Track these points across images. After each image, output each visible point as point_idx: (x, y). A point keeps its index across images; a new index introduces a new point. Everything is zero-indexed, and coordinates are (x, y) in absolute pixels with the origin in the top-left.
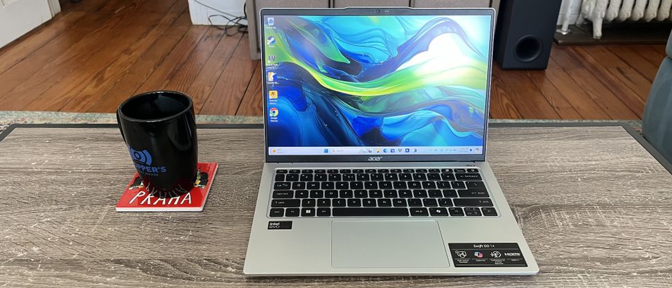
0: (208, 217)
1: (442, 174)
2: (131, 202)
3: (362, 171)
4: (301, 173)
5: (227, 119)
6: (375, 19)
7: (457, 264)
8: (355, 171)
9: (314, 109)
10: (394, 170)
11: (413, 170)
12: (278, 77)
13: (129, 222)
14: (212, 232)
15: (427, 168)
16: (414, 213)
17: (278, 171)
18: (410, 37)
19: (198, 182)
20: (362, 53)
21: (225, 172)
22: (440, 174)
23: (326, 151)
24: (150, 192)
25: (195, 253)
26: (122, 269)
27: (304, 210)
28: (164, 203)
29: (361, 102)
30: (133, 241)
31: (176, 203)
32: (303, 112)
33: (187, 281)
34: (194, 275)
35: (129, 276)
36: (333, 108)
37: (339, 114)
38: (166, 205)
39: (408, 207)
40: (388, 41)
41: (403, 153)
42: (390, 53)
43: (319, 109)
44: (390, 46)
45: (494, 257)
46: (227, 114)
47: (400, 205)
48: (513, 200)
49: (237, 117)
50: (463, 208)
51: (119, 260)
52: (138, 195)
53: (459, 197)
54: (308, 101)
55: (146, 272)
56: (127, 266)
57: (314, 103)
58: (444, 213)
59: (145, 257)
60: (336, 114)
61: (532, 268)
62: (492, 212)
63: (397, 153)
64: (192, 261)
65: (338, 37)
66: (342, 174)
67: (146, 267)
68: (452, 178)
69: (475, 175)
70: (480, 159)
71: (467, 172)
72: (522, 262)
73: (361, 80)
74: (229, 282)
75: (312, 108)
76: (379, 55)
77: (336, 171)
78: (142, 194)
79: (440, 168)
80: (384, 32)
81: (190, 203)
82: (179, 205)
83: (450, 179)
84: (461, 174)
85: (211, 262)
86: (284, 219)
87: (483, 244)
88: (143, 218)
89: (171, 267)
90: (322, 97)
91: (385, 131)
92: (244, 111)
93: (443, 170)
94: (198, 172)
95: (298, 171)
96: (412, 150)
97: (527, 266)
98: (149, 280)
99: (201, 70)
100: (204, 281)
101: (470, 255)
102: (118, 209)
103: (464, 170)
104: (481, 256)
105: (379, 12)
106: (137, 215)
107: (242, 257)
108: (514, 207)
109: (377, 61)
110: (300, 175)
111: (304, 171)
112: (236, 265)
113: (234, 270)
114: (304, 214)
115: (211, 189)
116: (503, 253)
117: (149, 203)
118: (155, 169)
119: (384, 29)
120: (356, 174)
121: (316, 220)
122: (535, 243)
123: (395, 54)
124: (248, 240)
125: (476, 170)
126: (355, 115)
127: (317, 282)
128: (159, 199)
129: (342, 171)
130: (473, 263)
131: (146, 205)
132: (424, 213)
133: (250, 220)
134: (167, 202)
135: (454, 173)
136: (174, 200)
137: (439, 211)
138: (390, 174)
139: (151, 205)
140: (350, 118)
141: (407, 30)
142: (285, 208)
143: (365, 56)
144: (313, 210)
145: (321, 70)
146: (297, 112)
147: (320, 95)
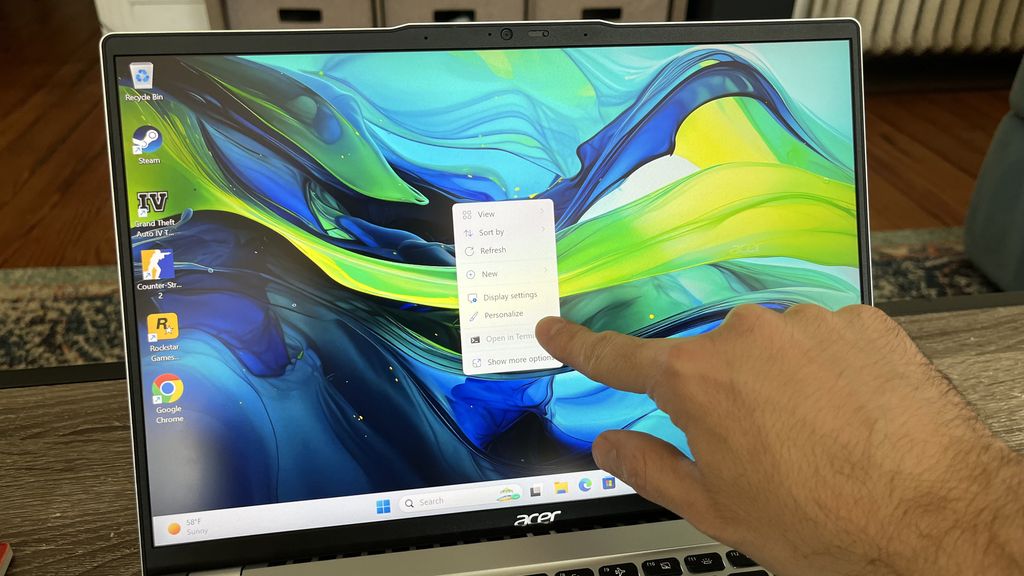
6: (498, 61)
9: (314, 367)
12: (178, 265)
18: (614, 113)
20: (464, 171)
23: (384, 507)
32: (273, 381)
36: (381, 357)
37: (402, 377)
40: (545, 129)
42: (558, 166)
43: (332, 367)
44: (553, 144)
54: (290, 338)
57: (312, 345)
60: (392, 376)
65: (382, 120)
75: (306, 363)
80: (528, 97)
90: (341, 324)
91: (564, 420)
123: (573, 167)
140: (442, 385)
141: (604, 90)
143: (476, 178)
145: (332, 234)
146: (255, 381)
147: (333, 316)
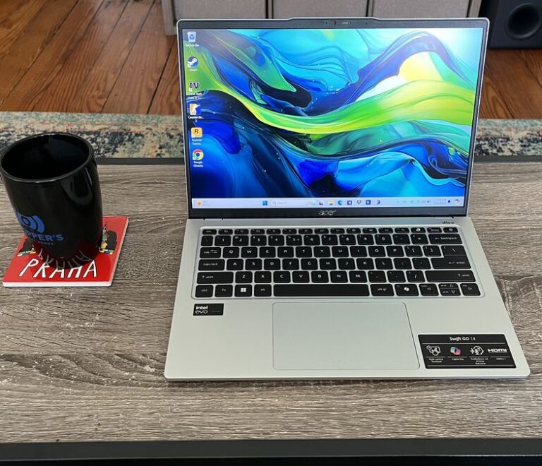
0: (119, 295)
1: (412, 236)
2: (21, 275)
3: (310, 230)
4: (234, 234)
5: (138, 120)
6: (329, 33)
7: (429, 365)
8: (302, 231)
9: (249, 151)
10: (351, 229)
11: (374, 230)
12: (203, 110)
13: (20, 302)
14: (124, 316)
15: (393, 226)
16: (376, 293)
17: (205, 232)
18: (374, 57)
19: (104, 245)
20: (312, 78)
21: (137, 229)
22: (409, 234)
23: (265, 203)
24: (44, 261)
25: (104, 345)
26: (15, 367)
27: (238, 288)
28: (62, 276)
29: (311, 142)
30: (26, 329)
31: (77, 276)
32: (235, 155)
33: (95, 386)
34: (104, 377)
35: (24, 379)
36: (273, 149)
37: (281, 158)
38: (65, 279)
39: (369, 283)
40: (346, 63)
41: (363, 205)
42: (349, 77)
43: (255, 151)
44: (348, 69)
45: (474, 353)
46: (137, 112)
47: (358, 280)
48: (500, 269)
49: (150, 116)
50: (437, 284)
51: (11, 356)
52: (29, 265)
53: (432, 269)
54: (242, 140)
55: (44, 373)
56: (20, 364)
57: (249, 143)
58: (413, 292)
59: (43, 351)
60: (278, 156)
61: (521, 369)
62: (473, 290)
63: (355, 205)
64: (100, 356)
65: (280, 57)
66: (285, 236)
67: (45, 365)
68: (424, 240)
69: (453, 236)
70: (460, 213)
71: (443, 232)
72: (509, 362)
73: (310, 113)
74: (147, 386)
75: (247, 149)
76: (333, 81)
77: (278, 231)
78: (34, 262)
79: (410, 226)
80: (340, 49)
81: (95, 275)
82: (81, 279)
83: (422, 242)
84: (436, 235)
85: (125, 358)
86: (214, 300)
87: (461, 336)
88: (38, 296)
89: (75, 366)
90: (260, 136)
91: (341, 178)
92: (159, 108)
93: (414, 230)
94: (104, 231)
95: (230, 231)
96: (375, 202)
97: (515, 367)
98: (48, 383)
99: (102, 49)
100: (116, 384)
101: (445, 351)
102: (6, 284)
103: (439, 229)
104: (458, 353)
105: (335, 24)
106: (30, 292)
107: (162, 351)
108: (500, 281)
109: (331, 88)
110: (232, 236)
111: (238, 231)
112: (155, 362)
113: (152, 370)
114: (239, 294)
115: (120, 254)
116: (485, 348)
117: (44, 276)
118: (49, 238)
119: (341, 47)
120: (303, 236)
121: (254, 302)
122: (526, 331)
123: (355, 79)
124: (170, 327)
125: (455, 230)
126: (302, 159)
127: (256, 386)
128: (56, 270)
129: (286, 231)
130: (448, 363)
131: (39, 278)
132: (389, 292)
133: (171, 299)
134: (66, 274)
135: (427, 234)
136: (75, 272)
137: (407, 289)
138: (346, 236)
139: (47, 279)
140: (295, 161)
141: (371, 47)
142: (215, 285)
143: (315, 82)
144: (249, 288)
145: (258, 101)
146: (228, 154)
147: (258, 133)
